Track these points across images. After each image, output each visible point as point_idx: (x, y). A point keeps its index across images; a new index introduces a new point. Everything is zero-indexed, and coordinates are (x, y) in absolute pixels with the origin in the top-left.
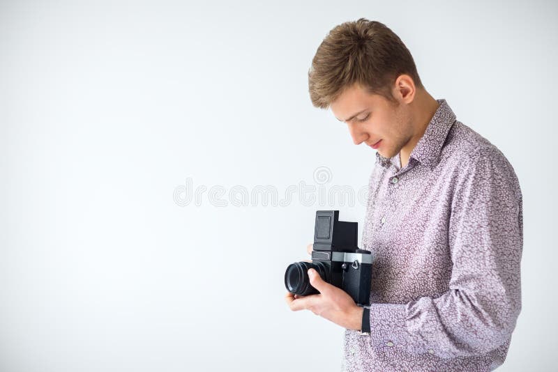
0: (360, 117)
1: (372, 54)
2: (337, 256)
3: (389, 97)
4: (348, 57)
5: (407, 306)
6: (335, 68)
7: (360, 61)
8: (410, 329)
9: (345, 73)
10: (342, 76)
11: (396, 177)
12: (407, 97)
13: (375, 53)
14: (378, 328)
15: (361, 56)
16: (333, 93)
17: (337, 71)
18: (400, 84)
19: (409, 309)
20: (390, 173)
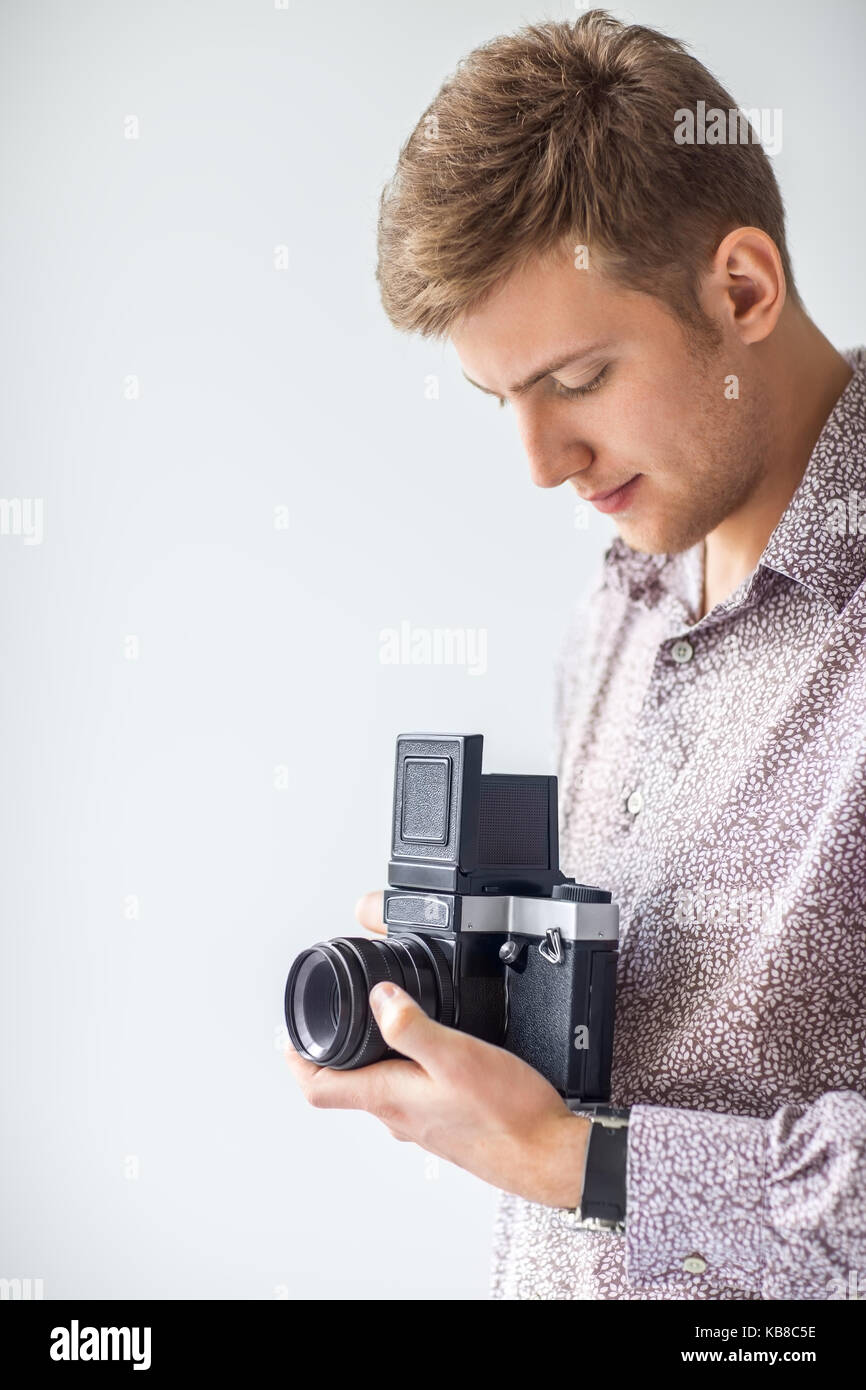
0: (567, 378)
1: (637, 134)
2: (479, 914)
3: (687, 308)
4: (545, 140)
5: (776, 1125)
6: (491, 175)
7: (590, 153)
8: (783, 1219)
9: (528, 197)
10: (515, 205)
11: (686, 638)
12: (752, 316)
13: (647, 127)
14: (659, 1204)
15: (594, 137)
16: (474, 270)
17: (498, 187)
18: (731, 262)
19: (782, 1139)
20: (662, 622)
